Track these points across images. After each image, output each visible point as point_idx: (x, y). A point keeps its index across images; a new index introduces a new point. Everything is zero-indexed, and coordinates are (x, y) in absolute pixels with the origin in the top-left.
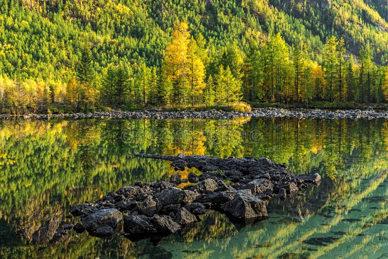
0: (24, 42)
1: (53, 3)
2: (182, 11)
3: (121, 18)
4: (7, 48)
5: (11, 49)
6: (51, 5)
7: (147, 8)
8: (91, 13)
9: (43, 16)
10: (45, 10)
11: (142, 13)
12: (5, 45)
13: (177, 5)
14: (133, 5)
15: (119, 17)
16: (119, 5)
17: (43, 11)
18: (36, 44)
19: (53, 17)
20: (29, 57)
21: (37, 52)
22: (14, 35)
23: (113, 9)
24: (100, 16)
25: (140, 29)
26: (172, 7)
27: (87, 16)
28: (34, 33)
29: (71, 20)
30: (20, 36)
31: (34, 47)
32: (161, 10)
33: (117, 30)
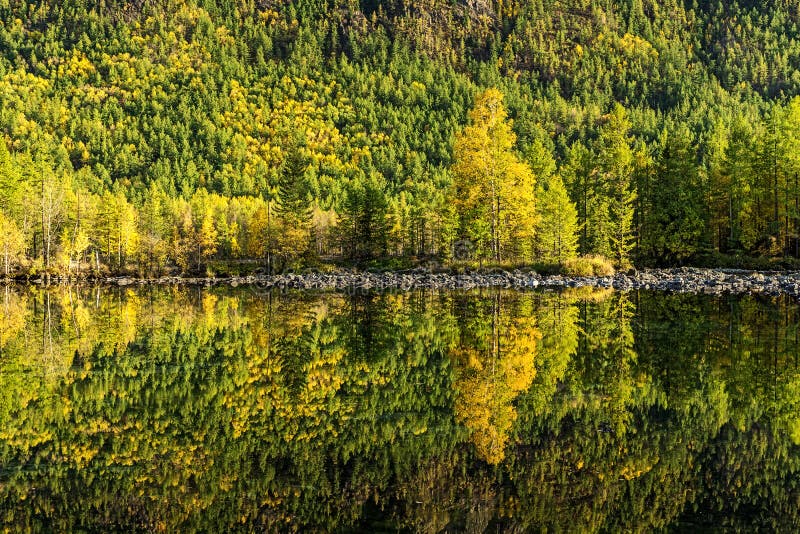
0: (411, 128)
1: (479, 41)
2: (775, 43)
3: (629, 66)
4: (377, 141)
5: (385, 143)
6: (476, 46)
7: (692, 40)
8: (561, 58)
9: (456, 71)
10: (462, 57)
11: (679, 50)
12: (374, 135)
13: (763, 29)
14: (658, 34)
15: (625, 63)
16: (627, 36)
17: (459, 60)
18: (437, 131)
19: (478, 73)
20: (419, 159)
21: (437, 147)
22: (393, 113)
23: (613, 46)
24: (580, 64)
25: (670, 89)
26: (751, 35)
27: (551, 65)
28: (434, 108)
29: (516, 76)
30: (405, 115)
31: (430, 136)
32: (723, 44)
33: (619, 94)
